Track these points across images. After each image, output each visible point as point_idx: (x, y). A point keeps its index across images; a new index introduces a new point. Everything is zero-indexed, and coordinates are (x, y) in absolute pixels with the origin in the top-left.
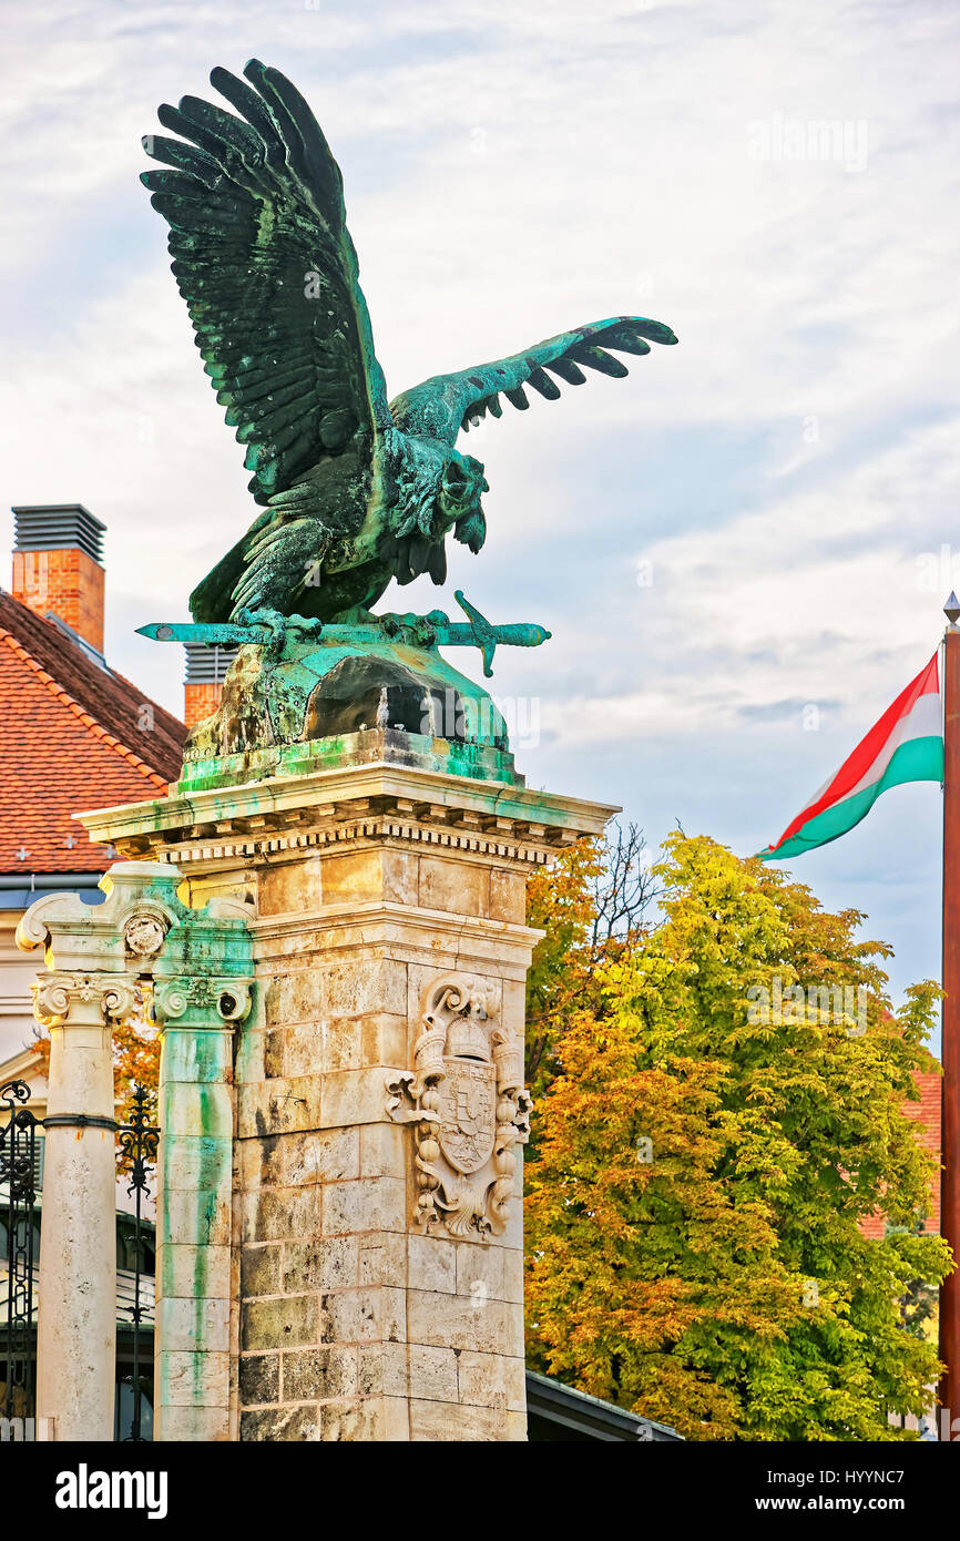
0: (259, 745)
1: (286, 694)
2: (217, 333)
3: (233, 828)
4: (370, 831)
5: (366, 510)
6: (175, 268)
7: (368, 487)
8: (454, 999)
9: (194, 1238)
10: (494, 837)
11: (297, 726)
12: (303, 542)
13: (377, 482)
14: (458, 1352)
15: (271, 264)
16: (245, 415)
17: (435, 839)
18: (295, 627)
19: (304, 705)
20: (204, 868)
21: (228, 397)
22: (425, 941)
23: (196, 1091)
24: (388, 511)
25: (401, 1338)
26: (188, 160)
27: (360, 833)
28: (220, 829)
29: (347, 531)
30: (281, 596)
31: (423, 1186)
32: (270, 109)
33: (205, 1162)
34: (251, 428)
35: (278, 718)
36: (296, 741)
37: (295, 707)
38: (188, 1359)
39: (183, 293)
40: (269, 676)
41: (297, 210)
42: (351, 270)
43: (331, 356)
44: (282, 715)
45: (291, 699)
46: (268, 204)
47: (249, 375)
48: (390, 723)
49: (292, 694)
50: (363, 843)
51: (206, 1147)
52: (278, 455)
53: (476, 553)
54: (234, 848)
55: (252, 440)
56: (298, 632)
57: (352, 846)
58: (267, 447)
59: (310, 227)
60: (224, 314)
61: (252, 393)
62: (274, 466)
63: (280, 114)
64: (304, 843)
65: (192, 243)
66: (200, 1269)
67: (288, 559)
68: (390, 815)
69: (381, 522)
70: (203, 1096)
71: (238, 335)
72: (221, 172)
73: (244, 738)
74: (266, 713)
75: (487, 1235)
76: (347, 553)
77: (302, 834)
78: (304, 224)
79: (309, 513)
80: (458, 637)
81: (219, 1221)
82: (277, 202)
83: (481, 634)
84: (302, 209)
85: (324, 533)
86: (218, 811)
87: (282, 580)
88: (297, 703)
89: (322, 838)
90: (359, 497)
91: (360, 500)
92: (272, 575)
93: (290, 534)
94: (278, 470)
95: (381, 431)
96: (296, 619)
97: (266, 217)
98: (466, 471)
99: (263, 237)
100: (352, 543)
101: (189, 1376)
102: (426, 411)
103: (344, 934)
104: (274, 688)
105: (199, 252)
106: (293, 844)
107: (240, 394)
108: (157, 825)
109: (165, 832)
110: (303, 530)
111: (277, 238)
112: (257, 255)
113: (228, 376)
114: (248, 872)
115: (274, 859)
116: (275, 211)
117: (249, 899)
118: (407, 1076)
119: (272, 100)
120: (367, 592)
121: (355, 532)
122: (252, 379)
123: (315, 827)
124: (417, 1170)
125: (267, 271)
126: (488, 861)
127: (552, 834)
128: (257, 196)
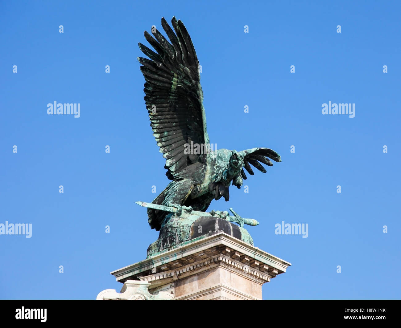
0: (174, 244)
1: (183, 226)
3: (167, 267)
4: (216, 260)
5: (205, 176)
7: (205, 169)
10: (253, 268)
11: (187, 236)
12: (185, 185)
13: (208, 168)
15: (175, 99)
16: (166, 150)
17: (236, 266)
18: (184, 209)
19: (189, 229)
20: (156, 284)
24: (212, 176)
26: (152, 55)
27: (212, 261)
28: (163, 268)
29: (199, 182)
30: (179, 201)
32: (178, 38)
35: (180, 234)
36: (187, 241)
37: (186, 230)
40: (177, 222)
41: (184, 78)
43: (192, 131)
44: (181, 233)
45: (185, 228)
46: (176, 75)
47: (167, 137)
48: (219, 230)
49: (185, 226)
50: (213, 266)
53: (240, 188)
54: (167, 275)
56: (185, 211)
57: (209, 267)
58: (172, 160)
60: (160, 117)
61: (167, 143)
62: (174, 166)
63: (181, 40)
64: (192, 269)
65: (151, 89)
67: (180, 190)
68: (222, 254)
69: (210, 179)
71: (163, 124)
73: (168, 243)
74: (176, 233)
76: (199, 190)
77: (191, 266)
78: (187, 83)
79: (186, 177)
82: (178, 74)
83: (239, 219)
84: (186, 77)
85: (192, 183)
86: (162, 262)
87: (179, 196)
88: (187, 229)
89: (199, 266)
91: (203, 173)
92: (176, 195)
93: (181, 183)
96: (184, 207)
97: (175, 80)
99: (173, 88)
100: (200, 186)
102: (219, 154)
103: (207, 296)
104: (179, 225)
105: (153, 92)
106: (188, 270)
107: (164, 143)
108: (140, 271)
109: (143, 272)
110: (185, 182)
111: (178, 88)
112: (170, 95)
113: (160, 137)
114: (171, 284)
115: (181, 277)
116: (178, 78)
117: (172, 293)
120: (203, 206)
121: (201, 183)
122: (167, 138)
123: (196, 262)
125: (174, 102)
126: (251, 277)
127: (270, 270)
128: (172, 72)
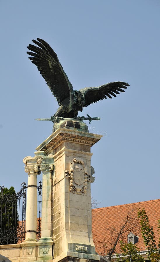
3: (50, 144)
4: (62, 139)
8: (76, 161)
9: (46, 200)
12: (62, 108)
13: (71, 98)
14: (78, 209)
15: (53, 71)
16: (55, 93)
17: (73, 140)
21: (52, 91)
23: (46, 180)
25: (68, 207)
26: (36, 55)
29: (67, 105)
30: (59, 115)
31: (71, 186)
32: (44, 46)
33: (48, 189)
34: (56, 95)
38: (45, 216)
40: (56, 125)
42: (61, 69)
46: (49, 61)
47: (55, 88)
48: (67, 126)
51: (48, 187)
52: (60, 98)
55: (56, 96)
56: (60, 119)
57: (62, 142)
58: (58, 97)
59: (55, 64)
60: (49, 79)
61: (56, 90)
62: (60, 99)
63: (46, 47)
66: (47, 204)
67: (59, 110)
68: (64, 136)
69: (72, 103)
70: (47, 181)
71: (52, 82)
72: (41, 57)
75: (83, 194)
76: (68, 109)
80: (86, 119)
81: (50, 197)
82: (50, 61)
83: (90, 119)
84: (53, 61)
85: (64, 106)
86: (48, 142)
90: (69, 101)
93: (60, 107)
94: (60, 100)
95: (71, 92)
96: (60, 117)
97: (50, 63)
98: (78, 93)
99: (51, 67)
100: (68, 107)
101: (45, 218)
107: (54, 90)
110: (62, 106)
113: (52, 88)
114: (54, 151)
116: (50, 62)
117: (54, 154)
118: (68, 171)
124: (70, 184)
126: (83, 144)
127: (92, 140)
128: (47, 60)
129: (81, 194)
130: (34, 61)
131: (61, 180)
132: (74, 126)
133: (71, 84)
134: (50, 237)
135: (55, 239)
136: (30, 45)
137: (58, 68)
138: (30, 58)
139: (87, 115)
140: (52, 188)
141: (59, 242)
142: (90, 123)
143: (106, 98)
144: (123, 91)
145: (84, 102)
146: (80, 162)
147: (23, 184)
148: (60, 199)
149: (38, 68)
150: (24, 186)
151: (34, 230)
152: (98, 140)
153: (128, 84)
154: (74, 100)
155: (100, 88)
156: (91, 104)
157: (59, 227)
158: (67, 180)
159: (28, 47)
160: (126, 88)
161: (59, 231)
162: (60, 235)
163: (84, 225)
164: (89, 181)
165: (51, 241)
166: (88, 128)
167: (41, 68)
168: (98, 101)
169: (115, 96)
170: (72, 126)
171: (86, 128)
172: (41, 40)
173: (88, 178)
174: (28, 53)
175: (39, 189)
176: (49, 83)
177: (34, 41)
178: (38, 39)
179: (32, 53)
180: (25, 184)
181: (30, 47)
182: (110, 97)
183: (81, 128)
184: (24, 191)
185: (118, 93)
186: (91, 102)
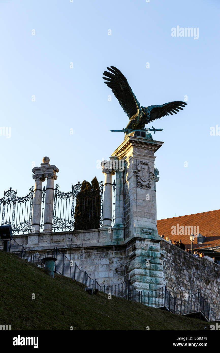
2: (121, 102)
5: (137, 117)
6: (114, 95)
8: (142, 162)
9: (119, 194)
10: (148, 146)
13: (139, 114)
14: (144, 201)
21: (124, 109)
22: (139, 157)
25: (136, 199)
31: (138, 182)
34: (127, 112)
38: (118, 207)
39: (116, 98)
41: (124, 85)
46: (121, 85)
48: (135, 135)
51: (120, 185)
52: (130, 114)
54: (122, 153)
59: (126, 86)
66: (120, 198)
67: (130, 123)
68: (132, 143)
69: (139, 118)
70: (120, 179)
71: (124, 101)
75: (148, 188)
76: (137, 122)
79: (132, 119)
80: (151, 130)
81: (122, 192)
82: (122, 84)
83: (154, 130)
85: (134, 120)
86: (120, 149)
87: (129, 126)
94: (131, 116)
95: (139, 108)
97: (121, 86)
99: (122, 89)
101: (118, 209)
111: (123, 88)
119: (116, 71)
124: (137, 181)
126: (148, 149)
127: (156, 145)
128: (119, 84)
129: (147, 188)
130: (109, 85)
131: (131, 178)
132: (141, 135)
133: (139, 103)
134: (122, 224)
135: (126, 225)
136: (105, 72)
137: (128, 90)
138: (106, 83)
139: (152, 127)
140: (123, 185)
141: (129, 227)
142: (154, 133)
143: (168, 115)
144: (182, 109)
145: (149, 116)
146: (145, 163)
147: (101, 183)
148: (130, 193)
149: (112, 90)
150: (102, 184)
151: (109, 218)
152: (160, 146)
153: (185, 103)
154: (141, 115)
155: (162, 105)
156: (156, 119)
157: (129, 215)
158: (135, 178)
159: (103, 73)
160: (185, 106)
161: (129, 218)
162: (130, 221)
163: (149, 213)
164: (153, 178)
165: (123, 226)
166: (152, 137)
167: (114, 91)
168: (162, 117)
169: (176, 113)
170: (139, 135)
171: (151, 137)
172: (114, 67)
173: (152, 176)
174: (104, 78)
175: (113, 186)
176: (121, 103)
177: (108, 68)
178: (111, 67)
179: (107, 78)
180: (102, 183)
181: (106, 73)
182: (172, 114)
183: (146, 136)
184: (101, 188)
185: (178, 111)
186: (156, 118)
